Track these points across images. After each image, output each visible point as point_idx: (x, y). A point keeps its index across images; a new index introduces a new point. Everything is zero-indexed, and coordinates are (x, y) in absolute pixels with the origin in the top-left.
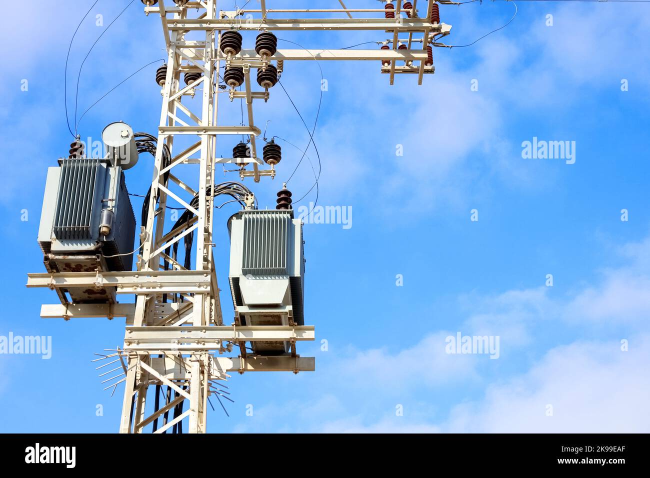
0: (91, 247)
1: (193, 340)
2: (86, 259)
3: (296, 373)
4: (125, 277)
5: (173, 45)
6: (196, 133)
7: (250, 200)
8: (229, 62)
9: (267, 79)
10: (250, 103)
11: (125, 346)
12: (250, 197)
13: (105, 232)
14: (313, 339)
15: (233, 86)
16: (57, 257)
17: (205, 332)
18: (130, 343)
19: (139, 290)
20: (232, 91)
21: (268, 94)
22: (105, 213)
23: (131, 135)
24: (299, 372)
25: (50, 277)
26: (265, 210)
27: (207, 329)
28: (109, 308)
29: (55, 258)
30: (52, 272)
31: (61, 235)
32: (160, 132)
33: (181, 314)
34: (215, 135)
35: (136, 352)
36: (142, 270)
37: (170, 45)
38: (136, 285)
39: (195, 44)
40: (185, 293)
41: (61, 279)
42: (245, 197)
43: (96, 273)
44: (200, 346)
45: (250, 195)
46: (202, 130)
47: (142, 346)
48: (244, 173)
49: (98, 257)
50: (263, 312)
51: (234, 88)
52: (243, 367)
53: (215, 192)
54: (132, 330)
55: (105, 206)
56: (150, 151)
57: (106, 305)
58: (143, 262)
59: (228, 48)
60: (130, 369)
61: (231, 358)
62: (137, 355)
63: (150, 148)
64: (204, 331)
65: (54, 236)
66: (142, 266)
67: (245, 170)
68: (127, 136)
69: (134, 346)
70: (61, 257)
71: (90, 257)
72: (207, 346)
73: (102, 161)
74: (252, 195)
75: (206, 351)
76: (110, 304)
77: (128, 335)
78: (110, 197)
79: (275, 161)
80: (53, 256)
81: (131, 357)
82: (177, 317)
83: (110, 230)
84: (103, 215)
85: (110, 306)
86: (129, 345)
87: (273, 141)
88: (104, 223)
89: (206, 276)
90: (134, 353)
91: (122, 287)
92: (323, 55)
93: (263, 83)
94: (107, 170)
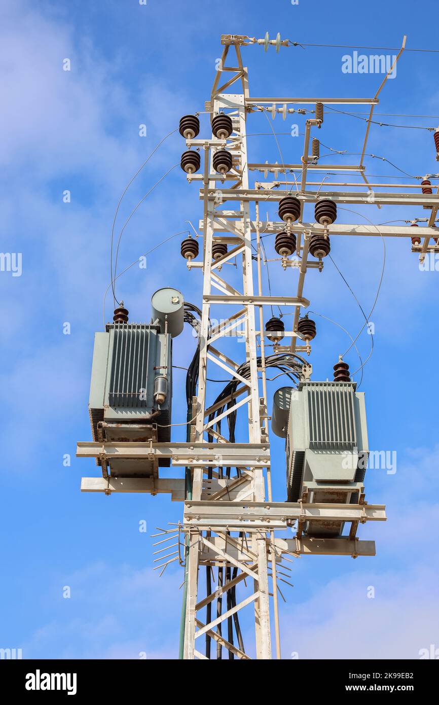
0: (146, 415)
1: (258, 517)
2: (141, 428)
3: (355, 557)
4: (180, 449)
5: (211, 215)
6: (242, 303)
7: (308, 372)
8: (289, 228)
9: (321, 248)
10: (304, 272)
11: (185, 521)
12: (307, 368)
13: (161, 400)
14: (384, 519)
15: (285, 254)
16: (110, 425)
17: (269, 509)
18: (190, 518)
19: (195, 462)
20: (284, 259)
21: (322, 264)
22: (160, 380)
23: (182, 301)
24: (358, 556)
25: (102, 447)
26: (325, 382)
27: (271, 505)
28: (153, 483)
29: (107, 426)
30: (104, 440)
31: (115, 402)
32: (204, 301)
33: (230, 491)
34: (261, 306)
35: (198, 528)
36: (196, 442)
37: (207, 215)
38: (191, 458)
39: (232, 214)
40: (244, 467)
41: (112, 449)
42: (303, 368)
43: (150, 444)
44: (265, 523)
45: (307, 367)
46: (248, 300)
47: (202, 521)
48: (278, 349)
49: (154, 426)
50: (332, 489)
51: (286, 256)
52: (300, 549)
53: (266, 363)
54: (191, 504)
55: (157, 374)
56: (189, 322)
57: (150, 480)
58: (198, 435)
59: (288, 214)
60: (192, 546)
61: (286, 540)
62: (198, 531)
63: (190, 318)
64: (268, 507)
65: (107, 402)
66: (196, 438)
67: (279, 345)
68: (178, 303)
69: (194, 521)
70: (114, 425)
71: (144, 426)
72: (272, 523)
73: (152, 328)
74: (310, 367)
75: (271, 528)
76: (154, 478)
77: (187, 509)
78: (162, 365)
79: (310, 337)
80: (106, 424)
81: (192, 533)
82: (226, 494)
83: (165, 398)
84: (157, 383)
85: (154, 481)
86: (189, 520)
87: (307, 316)
88: (159, 391)
89: (265, 450)
90: (195, 529)
91: (177, 460)
92: (358, 231)
93: (316, 253)
94: (157, 337)
